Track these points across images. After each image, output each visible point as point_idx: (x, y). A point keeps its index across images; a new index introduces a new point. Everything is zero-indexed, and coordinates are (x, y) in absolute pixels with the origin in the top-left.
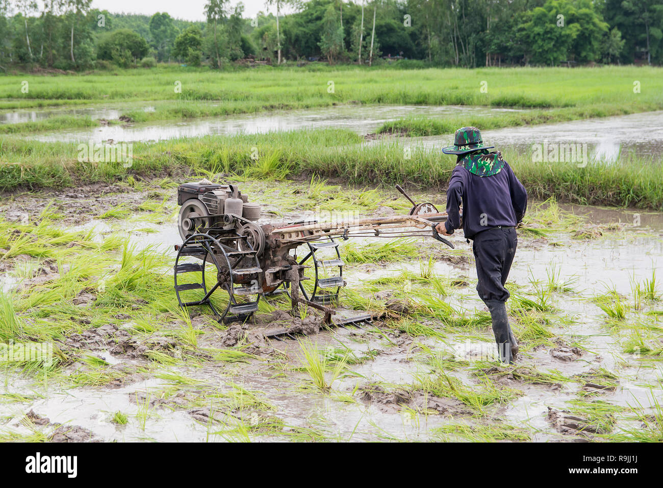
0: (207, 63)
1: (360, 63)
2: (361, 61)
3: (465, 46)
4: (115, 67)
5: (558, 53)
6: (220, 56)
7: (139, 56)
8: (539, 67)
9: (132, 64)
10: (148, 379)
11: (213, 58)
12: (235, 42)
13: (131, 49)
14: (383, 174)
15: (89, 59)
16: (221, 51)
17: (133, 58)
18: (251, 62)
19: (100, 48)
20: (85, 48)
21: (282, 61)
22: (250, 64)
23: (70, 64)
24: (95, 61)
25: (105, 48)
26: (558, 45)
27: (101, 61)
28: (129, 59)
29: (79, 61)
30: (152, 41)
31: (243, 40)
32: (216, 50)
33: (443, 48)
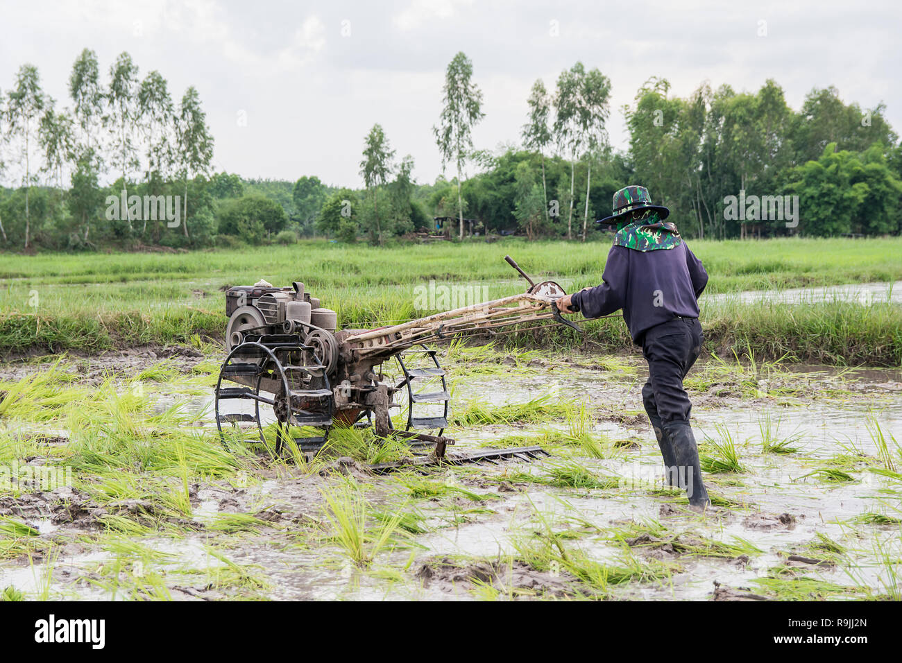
0: (366, 238)
1: (570, 238)
2: (572, 235)
3: (712, 213)
4: (242, 243)
5: (839, 222)
6: (382, 229)
7: (275, 229)
8: (810, 237)
9: (265, 239)
11: (372, 232)
12: (402, 211)
13: (263, 220)
15: (207, 233)
16: (383, 222)
17: (266, 232)
18: (423, 237)
19: (223, 219)
20: (202, 218)
21: (464, 235)
22: (423, 240)
23: (181, 240)
24: (215, 236)
25: (229, 218)
26: (838, 212)
27: (223, 236)
28: (261, 233)
29: (194, 236)
30: (296, 214)
31: (413, 208)
32: (377, 221)
33: (682, 217)
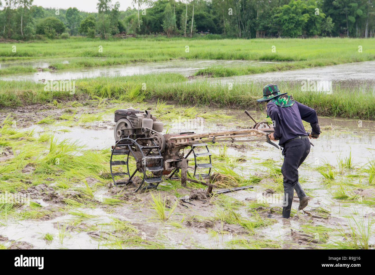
0: (99, 36)
1: (185, 36)
2: (186, 35)
3: (244, 26)
4: (46, 38)
5: (297, 30)
6: (106, 32)
7: (60, 32)
8: (286, 38)
9: (56, 36)
10: (65, 215)
11: (102, 33)
12: (115, 24)
13: (55, 28)
14: (198, 98)
15: (31, 34)
16: (107, 29)
17: (57, 33)
18: (123, 35)
19: (38, 28)
20: (29, 28)
22: (123, 37)
23: (20, 37)
24: (35, 35)
25: (41, 27)
26: (297, 26)
27: (38, 35)
28: (54, 34)
29: (26, 35)
30: (67, 24)
31: (119, 23)
32: (104, 29)
33: (232, 28)
